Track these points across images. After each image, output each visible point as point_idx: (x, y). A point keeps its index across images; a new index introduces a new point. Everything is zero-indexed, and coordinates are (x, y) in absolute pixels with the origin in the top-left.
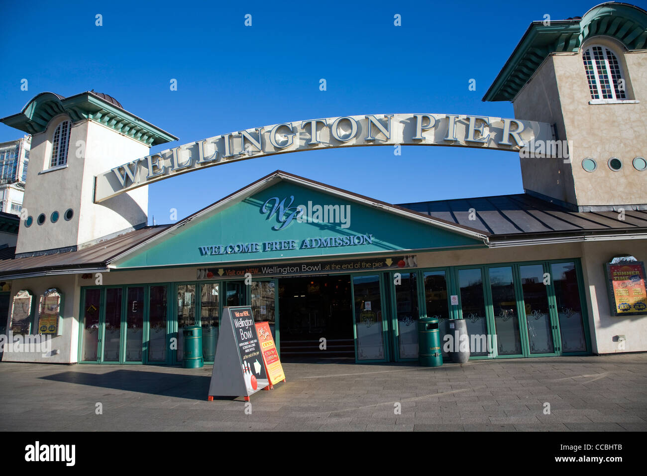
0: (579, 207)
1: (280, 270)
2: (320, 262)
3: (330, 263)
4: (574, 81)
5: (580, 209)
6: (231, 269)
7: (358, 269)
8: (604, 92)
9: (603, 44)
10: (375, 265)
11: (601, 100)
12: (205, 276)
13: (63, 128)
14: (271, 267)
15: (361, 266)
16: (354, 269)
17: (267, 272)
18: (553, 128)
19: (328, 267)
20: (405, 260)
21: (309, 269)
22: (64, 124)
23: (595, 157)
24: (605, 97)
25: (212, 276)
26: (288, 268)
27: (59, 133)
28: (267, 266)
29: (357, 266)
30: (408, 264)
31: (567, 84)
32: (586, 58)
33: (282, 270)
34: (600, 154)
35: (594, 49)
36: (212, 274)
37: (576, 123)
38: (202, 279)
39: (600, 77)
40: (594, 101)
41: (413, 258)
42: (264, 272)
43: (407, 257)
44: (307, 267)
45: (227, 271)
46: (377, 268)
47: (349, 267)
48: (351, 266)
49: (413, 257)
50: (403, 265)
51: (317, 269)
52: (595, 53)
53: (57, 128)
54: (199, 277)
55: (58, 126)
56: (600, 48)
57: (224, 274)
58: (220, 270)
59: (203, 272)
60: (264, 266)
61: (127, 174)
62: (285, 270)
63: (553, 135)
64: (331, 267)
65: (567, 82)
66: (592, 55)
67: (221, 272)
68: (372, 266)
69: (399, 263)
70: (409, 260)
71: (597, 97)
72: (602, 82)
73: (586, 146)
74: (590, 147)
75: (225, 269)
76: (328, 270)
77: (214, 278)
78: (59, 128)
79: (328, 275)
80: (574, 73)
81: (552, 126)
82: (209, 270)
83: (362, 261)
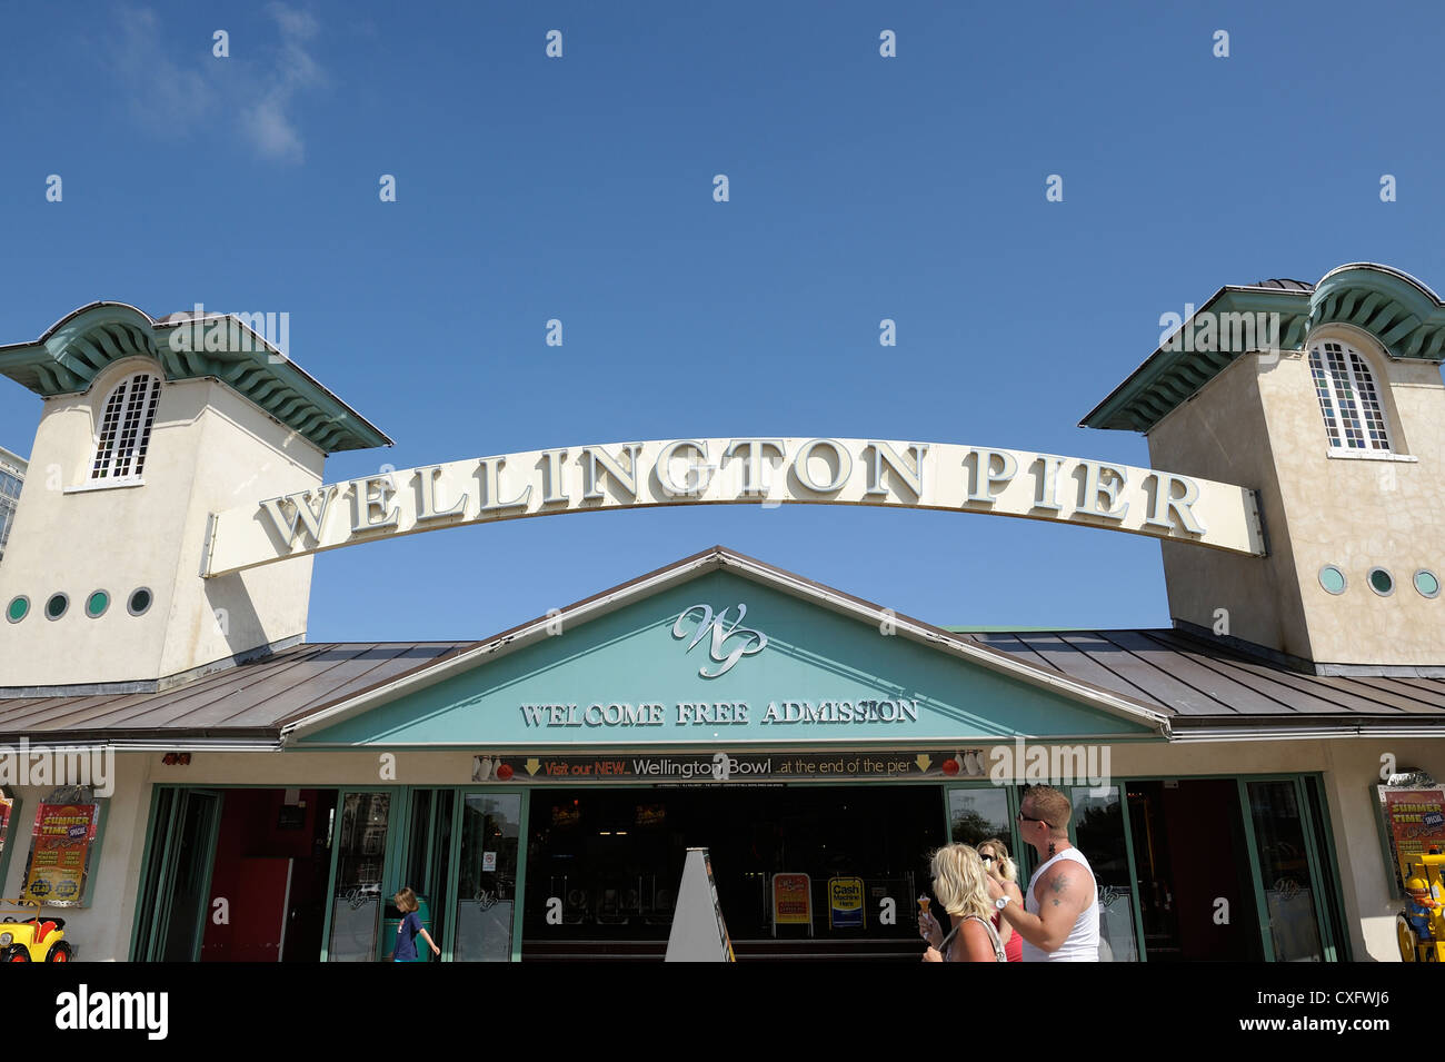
0: (1317, 666)
1: (676, 767)
2: (769, 755)
3: (793, 758)
4: (1295, 408)
5: (1320, 670)
6: (559, 760)
7: (855, 774)
8: (1349, 434)
9: (1343, 339)
10: (892, 767)
11: (1344, 450)
12: (492, 773)
13: (135, 388)
14: (655, 759)
15: (861, 767)
16: (846, 772)
17: (645, 772)
18: (1254, 497)
19: (787, 767)
20: (958, 759)
21: (745, 768)
22: (137, 379)
23: (1341, 564)
24: (1351, 444)
25: (511, 774)
26: (696, 765)
27: (120, 399)
28: (645, 758)
29: (852, 767)
30: (965, 768)
31: (1283, 413)
32: (1316, 363)
33: (682, 769)
34: (1352, 557)
35: (1328, 347)
36: (510, 769)
37: (1303, 494)
38: (485, 780)
39: (1341, 404)
40: (1335, 452)
41: (975, 755)
42: (638, 772)
43: (963, 755)
44: (739, 765)
45: (546, 764)
46: (897, 773)
47: (835, 768)
48: (839, 768)
49: (975, 753)
50: (955, 768)
51: (763, 771)
52: (1330, 356)
53: (117, 387)
54: (477, 777)
55: (120, 384)
56: (1337, 348)
57: (541, 772)
58: (529, 761)
59: (488, 765)
60: (638, 758)
61: (300, 517)
62: (687, 769)
63: (1255, 514)
64: (793, 768)
65: (1281, 410)
66: (1325, 361)
67: (533, 766)
68: (885, 769)
69: (945, 765)
70: (968, 759)
71: (1337, 443)
72: (1344, 414)
73: (1324, 541)
74: (1332, 543)
75: (543, 760)
76: (787, 774)
77: (514, 779)
78: (122, 389)
79: (785, 784)
80: (1295, 392)
81: (1251, 495)
82: (504, 760)
83: (863, 757)
